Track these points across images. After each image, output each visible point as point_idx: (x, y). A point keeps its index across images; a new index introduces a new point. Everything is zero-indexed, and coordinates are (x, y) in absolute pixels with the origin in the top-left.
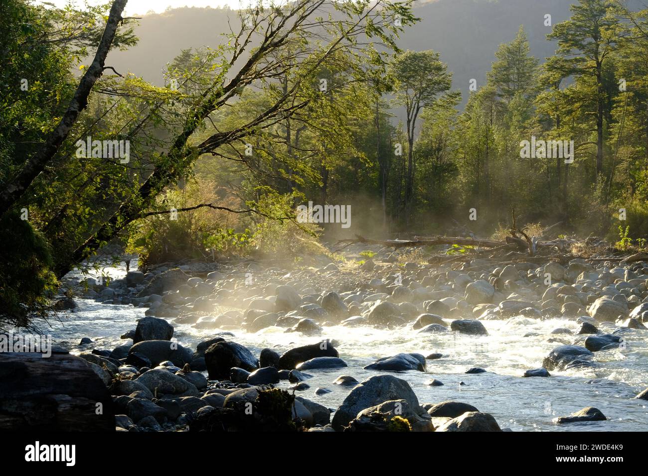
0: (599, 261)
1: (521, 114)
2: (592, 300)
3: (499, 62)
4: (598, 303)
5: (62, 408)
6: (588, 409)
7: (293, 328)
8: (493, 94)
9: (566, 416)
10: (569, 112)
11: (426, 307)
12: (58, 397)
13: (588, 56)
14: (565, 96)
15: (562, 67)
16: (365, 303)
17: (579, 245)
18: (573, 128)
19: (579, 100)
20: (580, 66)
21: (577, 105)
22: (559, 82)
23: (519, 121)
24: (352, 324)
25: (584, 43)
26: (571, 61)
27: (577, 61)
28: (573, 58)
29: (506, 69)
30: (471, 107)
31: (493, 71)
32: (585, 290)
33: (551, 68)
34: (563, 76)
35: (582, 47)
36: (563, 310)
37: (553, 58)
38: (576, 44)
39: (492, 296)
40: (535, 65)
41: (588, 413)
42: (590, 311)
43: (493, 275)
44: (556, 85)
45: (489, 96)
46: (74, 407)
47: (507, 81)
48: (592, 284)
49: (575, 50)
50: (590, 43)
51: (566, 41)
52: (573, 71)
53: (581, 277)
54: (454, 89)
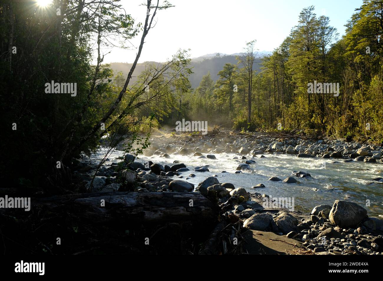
0: (238, 137)
1: (209, 95)
2: (240, 148)
3: (203, 80)
4: (241, 149)
5: (203, 210)
6: (260, 184)
7: (162, 156)
8: (201, 89)
9: (255, 186)
10: (223, 95)
11: (195, 149)
12: (201, 207)
13: (228, 80)
14: (222, 90)
15: (221, 83)
16: (177, 148)
17: (231, 132)
18: (223, 99)
19: (225, 91)
20: (225, 82)
21: (225, 93)
22: (220, 86)
23: (208, 96)
24: (175, 154)
25: (227, 76)
26: (223, 81)
27: (225, 81)
28: (223, 80)
29: (205, 82)
30: (195, 92)
31: (201, 83)
32: (236, 145)
33: (218, 83)
34: (221, 85)
35: (226, 78)
36: (232, 151)
37: (218, 80)
38: (225, 76)
39: (211, 146)
40: (212, 81)
41: (261, 185)
42: (239, 151)
43: (211, 140)
44: (219, 87)
45: (200, 89)
46: (205, 209)
47: (205, 85)
48: (238, 143)
49: (224, 78)
50: (228, 77)
51: (222, 76)
52: (224, 84)
53: (235, 142)
54: (192, 88)
